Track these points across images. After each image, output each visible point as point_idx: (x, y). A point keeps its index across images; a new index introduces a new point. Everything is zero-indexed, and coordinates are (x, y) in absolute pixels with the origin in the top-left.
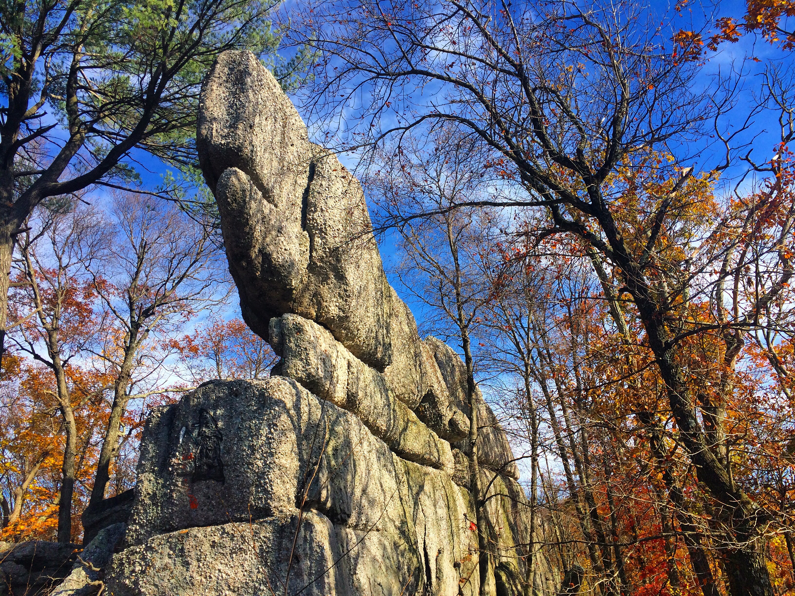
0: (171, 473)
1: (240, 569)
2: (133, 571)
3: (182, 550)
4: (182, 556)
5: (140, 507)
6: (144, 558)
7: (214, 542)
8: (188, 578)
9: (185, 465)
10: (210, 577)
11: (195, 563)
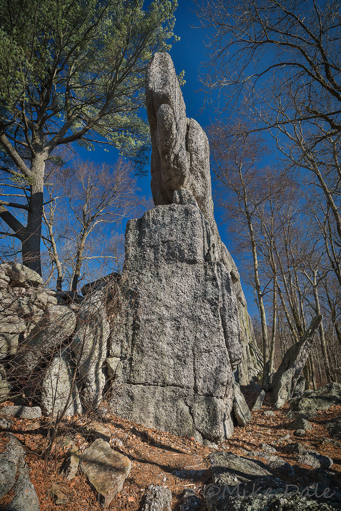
0: (143, 246)
1: (187, 284)
2: (134, 284)
3: (158, 274)
4: (158, 276)
5: (129, 262)
6: (138, 278)
7: (173, 271)
8: (162, 287)
9: (150, 242)
10: (172, 287)
11: (164, 280)
